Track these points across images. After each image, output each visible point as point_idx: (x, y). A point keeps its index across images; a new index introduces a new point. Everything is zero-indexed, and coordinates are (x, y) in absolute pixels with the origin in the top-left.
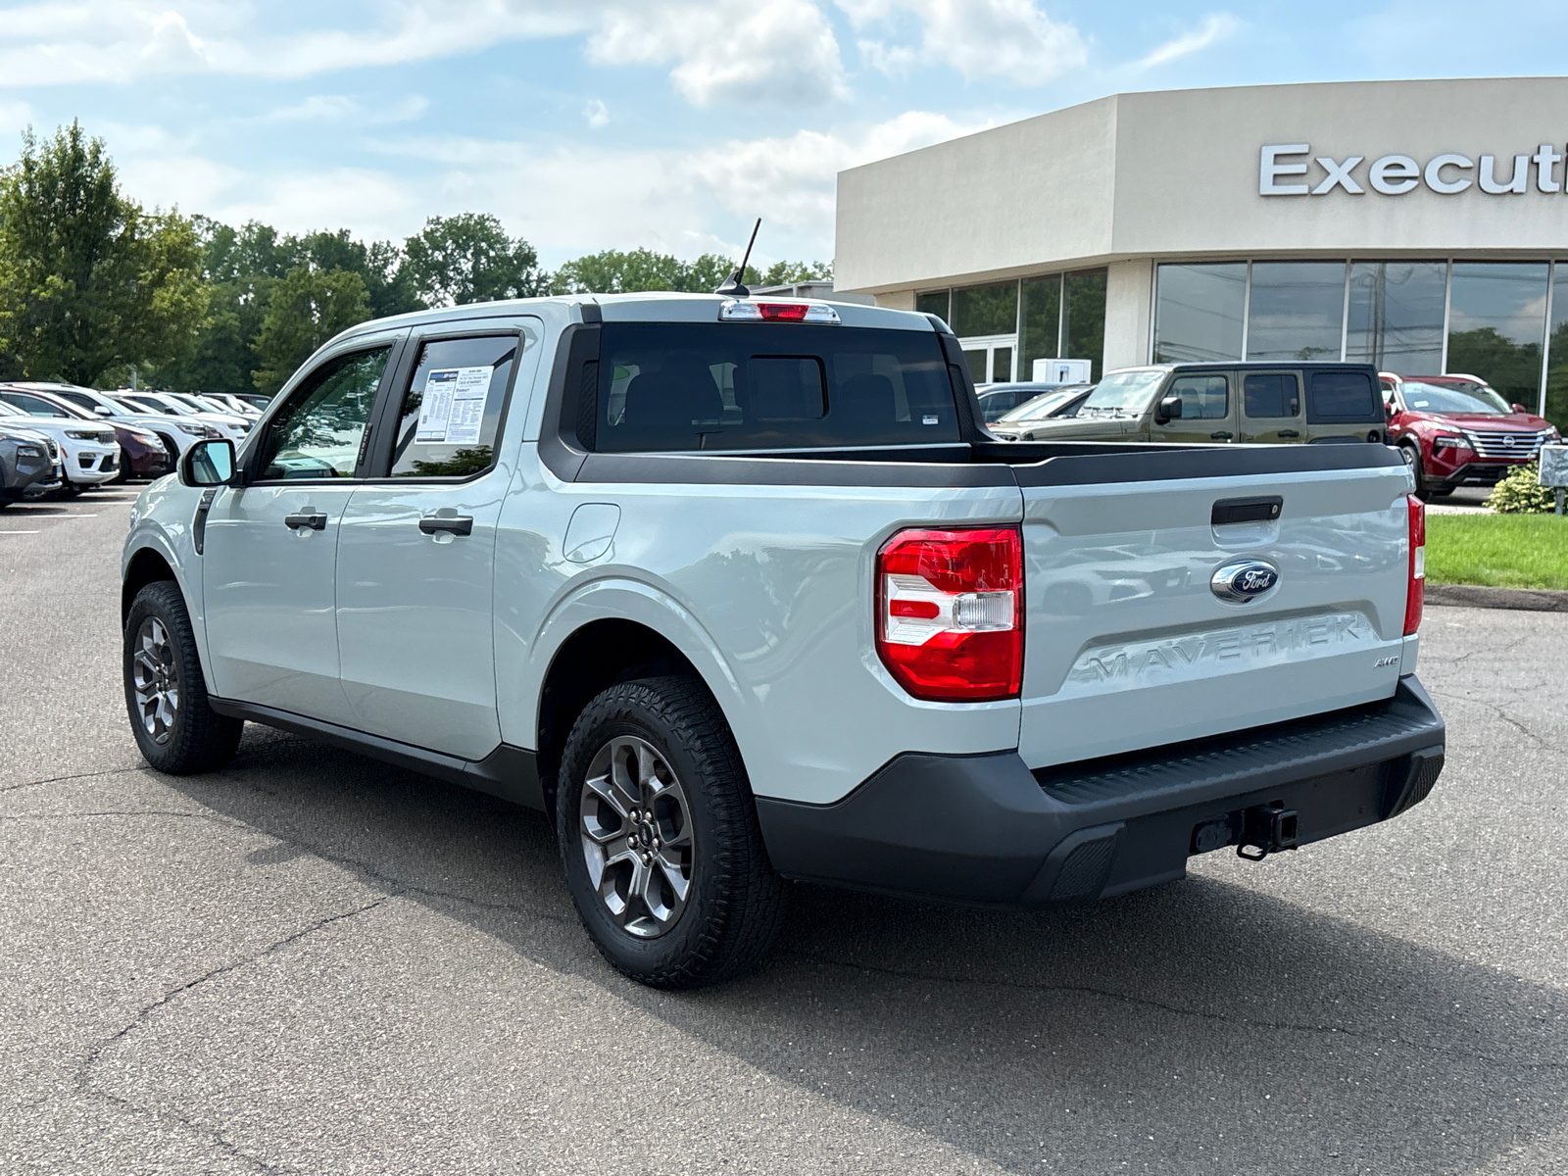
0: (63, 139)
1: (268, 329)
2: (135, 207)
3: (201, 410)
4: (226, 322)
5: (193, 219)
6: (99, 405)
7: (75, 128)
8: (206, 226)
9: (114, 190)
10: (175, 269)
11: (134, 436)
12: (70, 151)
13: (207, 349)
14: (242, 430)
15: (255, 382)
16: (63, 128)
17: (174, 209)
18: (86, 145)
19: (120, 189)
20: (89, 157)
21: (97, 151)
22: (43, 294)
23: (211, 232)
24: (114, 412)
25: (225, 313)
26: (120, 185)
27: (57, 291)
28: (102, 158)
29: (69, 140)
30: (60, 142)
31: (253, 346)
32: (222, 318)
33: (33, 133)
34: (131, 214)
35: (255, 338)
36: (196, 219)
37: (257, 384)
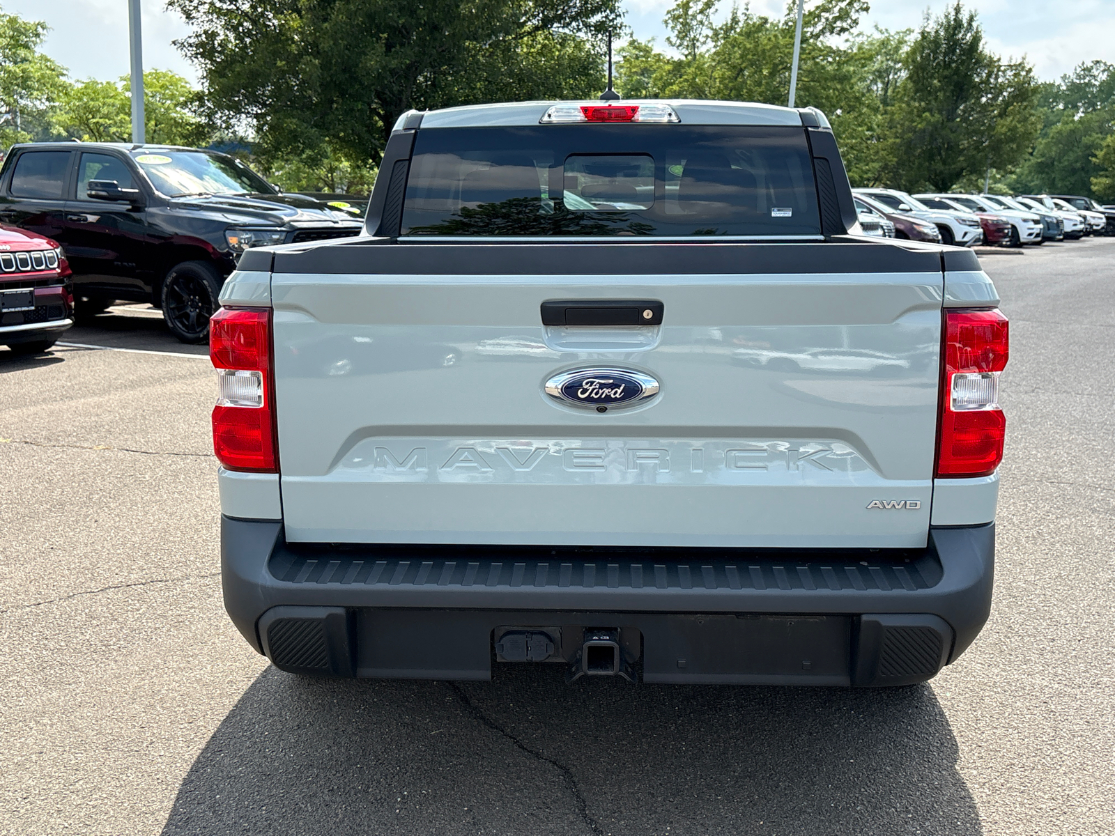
0: (949, 14)
1: (1108, 146)
2: (995, 59)
3: (1009, 208)
4: (1093, 142)
5: (1092, 64)
6: (904, 203)
7: (958, 5)
8: (1102, 69)
9: (980, 48)
10: (1015, 104)
11: (915, 226)
12: (952, 23)
13: (1077, 162)
14: (1032, 223)
15: (1092, 187)
16: (950, 6)
17: (1024, 59)
18: (964, 17)
19: (985, 46)
20: (965, 25)
21: (971, 19)
22: (919, 126)
23: (1106, 73)
24: (913, 208)
25: (1094, 134)
26: (986, 43)
27: (929, 122)
28: (974, 24)
29: (953, 13)
30: (946, 16)
31: (1094, 159)
32: (1091, 139)
33: (930, 12)
34: (991, 64)
35: (1097, 153)
36: (1095, 64)
37: (1094, 188)
